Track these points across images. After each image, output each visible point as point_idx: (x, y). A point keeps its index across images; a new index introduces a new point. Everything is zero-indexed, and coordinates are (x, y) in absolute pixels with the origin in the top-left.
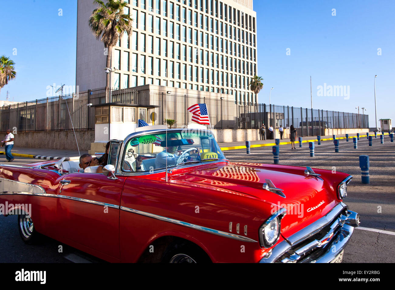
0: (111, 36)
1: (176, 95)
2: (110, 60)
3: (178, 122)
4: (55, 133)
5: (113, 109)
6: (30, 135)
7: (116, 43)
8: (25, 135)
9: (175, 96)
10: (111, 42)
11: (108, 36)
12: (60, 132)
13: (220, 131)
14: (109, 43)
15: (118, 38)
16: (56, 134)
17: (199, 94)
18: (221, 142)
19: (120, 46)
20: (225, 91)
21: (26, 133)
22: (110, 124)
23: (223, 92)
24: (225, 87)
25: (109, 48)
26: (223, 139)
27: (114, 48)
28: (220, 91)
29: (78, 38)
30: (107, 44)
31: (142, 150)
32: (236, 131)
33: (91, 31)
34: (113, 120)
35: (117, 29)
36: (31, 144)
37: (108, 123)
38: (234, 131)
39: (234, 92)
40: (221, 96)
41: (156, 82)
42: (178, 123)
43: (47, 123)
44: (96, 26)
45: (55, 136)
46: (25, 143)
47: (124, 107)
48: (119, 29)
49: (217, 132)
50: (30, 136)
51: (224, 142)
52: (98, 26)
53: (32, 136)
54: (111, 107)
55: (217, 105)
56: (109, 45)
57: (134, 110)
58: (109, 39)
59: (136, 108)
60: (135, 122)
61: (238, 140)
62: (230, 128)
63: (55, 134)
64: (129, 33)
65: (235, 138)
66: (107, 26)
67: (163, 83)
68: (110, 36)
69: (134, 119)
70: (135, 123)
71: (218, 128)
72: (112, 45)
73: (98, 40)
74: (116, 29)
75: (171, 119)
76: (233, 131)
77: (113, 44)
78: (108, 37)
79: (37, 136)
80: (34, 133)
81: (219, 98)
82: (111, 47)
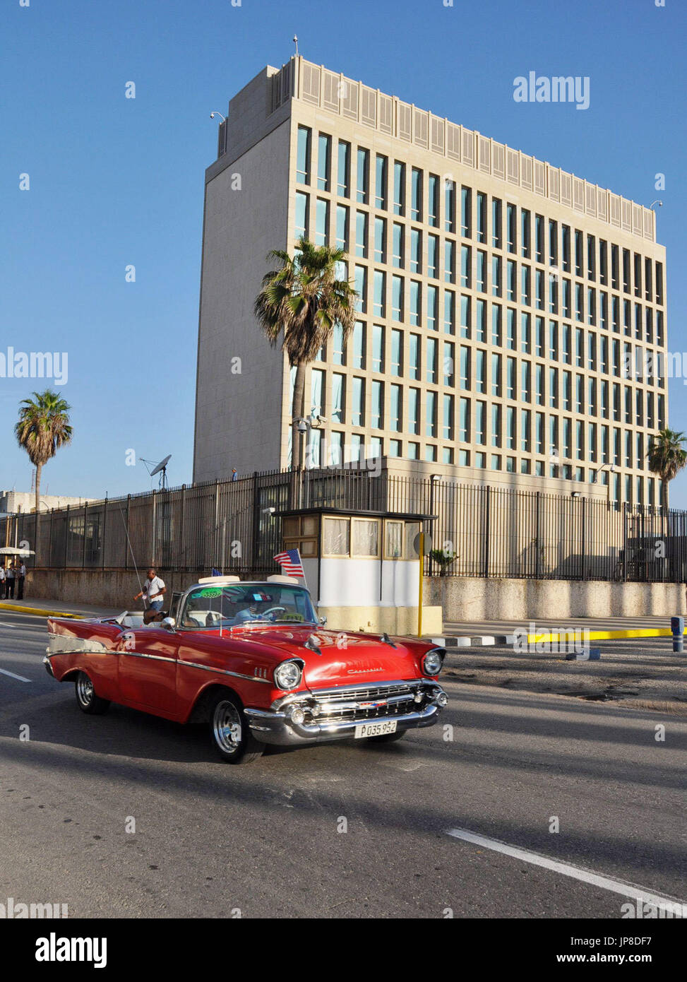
0: (307, 336)
1: (455, 486)
2: (301, 398)
3: (462, 557)
4: (172, 575)
5: (328, 523)
6: (113, 579)
7: (315, 354)
8: (103, 577)
9: (452, 488)
10: (306, 352)
11: (300, 338)
12: (184, 575)
13: (577, 584)
14: (300, 354)
15: (321, 341)
16: (174, 579)
17: (513, 483)
18: (580, 617)
19: (324, 359)
20: (575, 472)
21: (104, 572)
22: (321, 560)
23: (569, 476)
24: (575, 462)
25: (298, 366)
26: (586, 609)
27: (312, 364)
28: (562, 473)
29: (201, 340)
30: (297, 358)
31: (394, 628)
32: (622, 588)
33: (258, 326)
34: (326, 550)
35: (322, 320)
36: (116, 600)
37: (316, 557)
38: (615, 586)
39: (612, 477)
40: (573, 487)
41: (409, 451)
42: (461, 560)
43: (154, 551)
44: (271, 314)
45: (172, 582)
46: (103, 597)
47: (353, 519)
48: (326, 317)
49: (569, 587)
50: (115, 579)
51: (590, 615)
52: (277, 315)
53: (119, 580)
54: (324, 517)
55: (562, 514)
56: (300, 360)
57: (374, 525)
58: (300, 344)
59: (379, 520)
60: (375, 557)
61: (625, 612)
62: (605, 579)
63: (172, 578)
64: (346, 328)
65: (617, 606)
66: (297, 312)
67: (426, 454)
68: (303, 337)
69: (374, 549)
70: (378, 559)
71: (572, 577)
72: (306, 359)
73: (273, 348)
74: (318, 320)
75: (437, 549)
76: (612, 587)
77: (310, 356)
78: (298, 339)
79: (131, 582)
80: (124, 574)
81: (568, 494)
82: (303, 364)
